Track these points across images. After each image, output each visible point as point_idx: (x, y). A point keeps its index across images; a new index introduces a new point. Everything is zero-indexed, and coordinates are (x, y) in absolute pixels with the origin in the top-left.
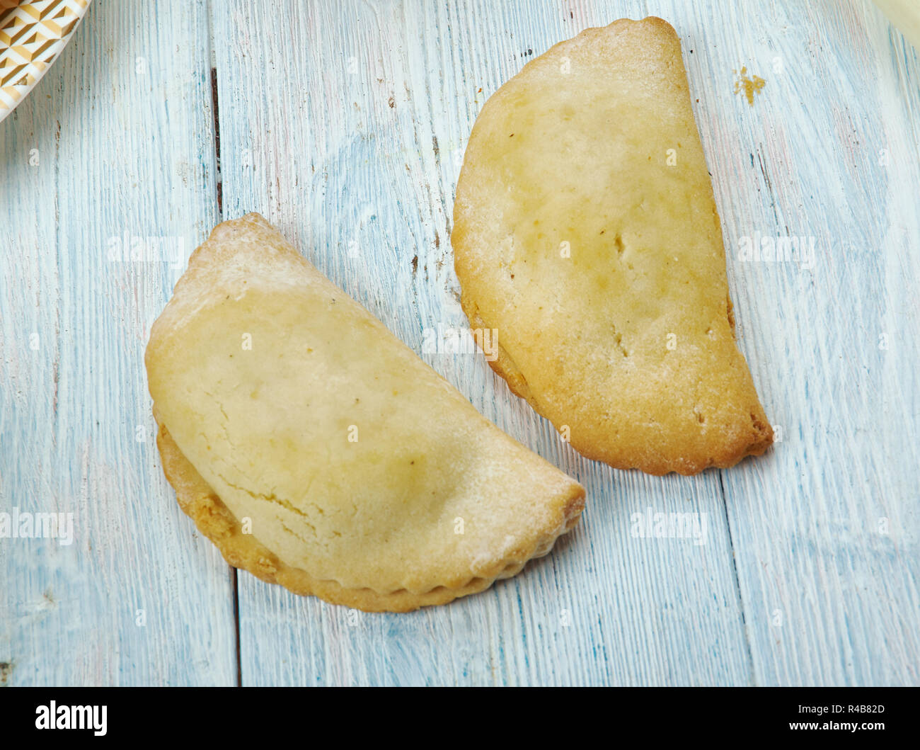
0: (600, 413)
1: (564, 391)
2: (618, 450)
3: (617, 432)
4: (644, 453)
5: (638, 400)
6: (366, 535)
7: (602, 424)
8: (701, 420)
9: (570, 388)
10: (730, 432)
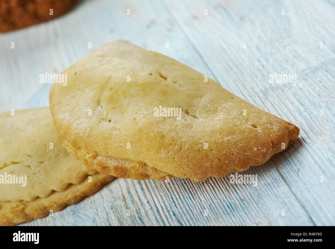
0: (197, 145)
1: (170, 144)
2: (216, 160)
3: (212, 150)
4: (233, 154)
5: (215, 130)
6: (56, 156)
7: (201, 150)
8: (255, 127)
9: (173, 141)
10: (274, 126)
